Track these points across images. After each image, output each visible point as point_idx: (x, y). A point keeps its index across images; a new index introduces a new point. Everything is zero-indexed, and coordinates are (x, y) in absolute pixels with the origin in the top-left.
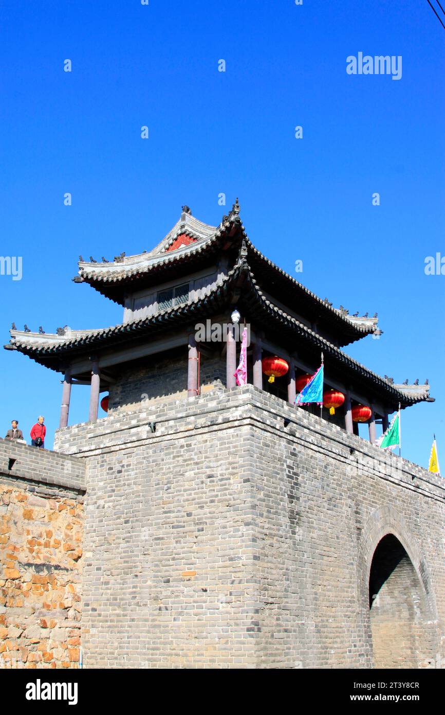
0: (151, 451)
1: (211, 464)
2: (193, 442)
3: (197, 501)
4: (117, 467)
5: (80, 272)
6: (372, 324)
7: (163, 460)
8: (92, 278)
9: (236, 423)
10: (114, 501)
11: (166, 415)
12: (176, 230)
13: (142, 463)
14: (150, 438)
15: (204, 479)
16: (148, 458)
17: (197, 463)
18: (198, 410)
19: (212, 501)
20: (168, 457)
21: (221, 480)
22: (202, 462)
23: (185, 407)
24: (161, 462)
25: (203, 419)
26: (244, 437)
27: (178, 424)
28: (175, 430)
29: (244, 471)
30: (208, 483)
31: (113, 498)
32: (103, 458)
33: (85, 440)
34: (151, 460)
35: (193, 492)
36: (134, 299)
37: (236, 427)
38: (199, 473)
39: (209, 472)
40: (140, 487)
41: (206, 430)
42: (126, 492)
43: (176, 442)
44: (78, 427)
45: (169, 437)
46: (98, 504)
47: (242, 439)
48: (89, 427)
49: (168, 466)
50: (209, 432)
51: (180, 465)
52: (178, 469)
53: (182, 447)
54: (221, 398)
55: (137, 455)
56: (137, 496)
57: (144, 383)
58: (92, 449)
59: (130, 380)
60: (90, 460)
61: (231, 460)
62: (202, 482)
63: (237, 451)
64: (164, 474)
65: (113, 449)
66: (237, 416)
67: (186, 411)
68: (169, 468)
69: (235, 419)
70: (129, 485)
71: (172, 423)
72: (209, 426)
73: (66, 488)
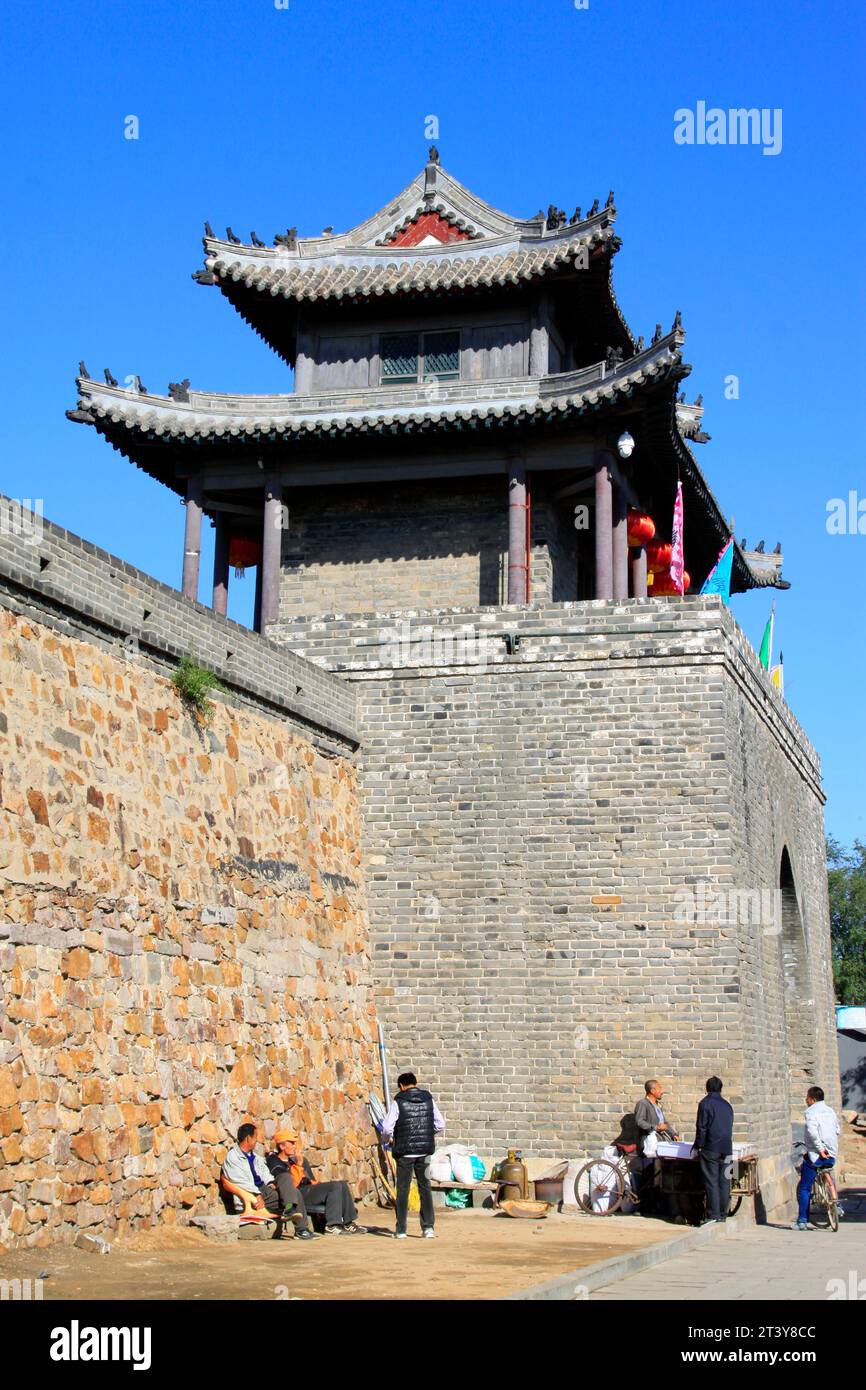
0: (511, 686)
1: (646, 723)
2: (605, 681)
3: (617, 781)
4: (434, 707)
5: (211, 262)
7: (540, 705)
8: (242, 281)
9: (697, 659)
10: (430, 767)
11: (542, 624)
13: (492, 705)
14: (509, 663)
15: (631, 746)
16: (504, 697)
17: (615, 718)
18: (614, 626)
19: (649, 785)
20: (551, 700)
21: (668, 751)
22: (627, 718)
23: (584, 617)
24: (537, 709)
25: (624, 642)
26: (712, 684)
27: (569, 645)
28: (568, 656)
29: (712, 741)
30: (640, 754)
31: (427, 762)
32: (397, 686)
33: (346, 648)
34: (513, 701)
35: (609, 766)
37: (695, 665)
38: (620, 735)
39: (640, 735)
40: (490, 748)
41: (635, 663)
42: (458, 754)
43: (568, 676)
44: (326, 620)
45: (553, 666)
46: (391, 771)
47: (707, 686)
48: (355, 625)
49: (552, 717)
50: (639, 667)
51: (578, 718)
52: (575, 724)
53: (582, 686)
54: (662, 611)
55: (479, 689)
56: (485, 764)
58: (373, 667)
60: (362, 688)
61: (684, 719)
62: (628, 752)
63: (696, 706)
64: (545, 729)
65: (421, 672)
66: (699, 648)
67: (588, 623)
68: (556, 721)
69: (696, 651)
70: (463, 742)
71: (555, 641)
72: (640, 657)
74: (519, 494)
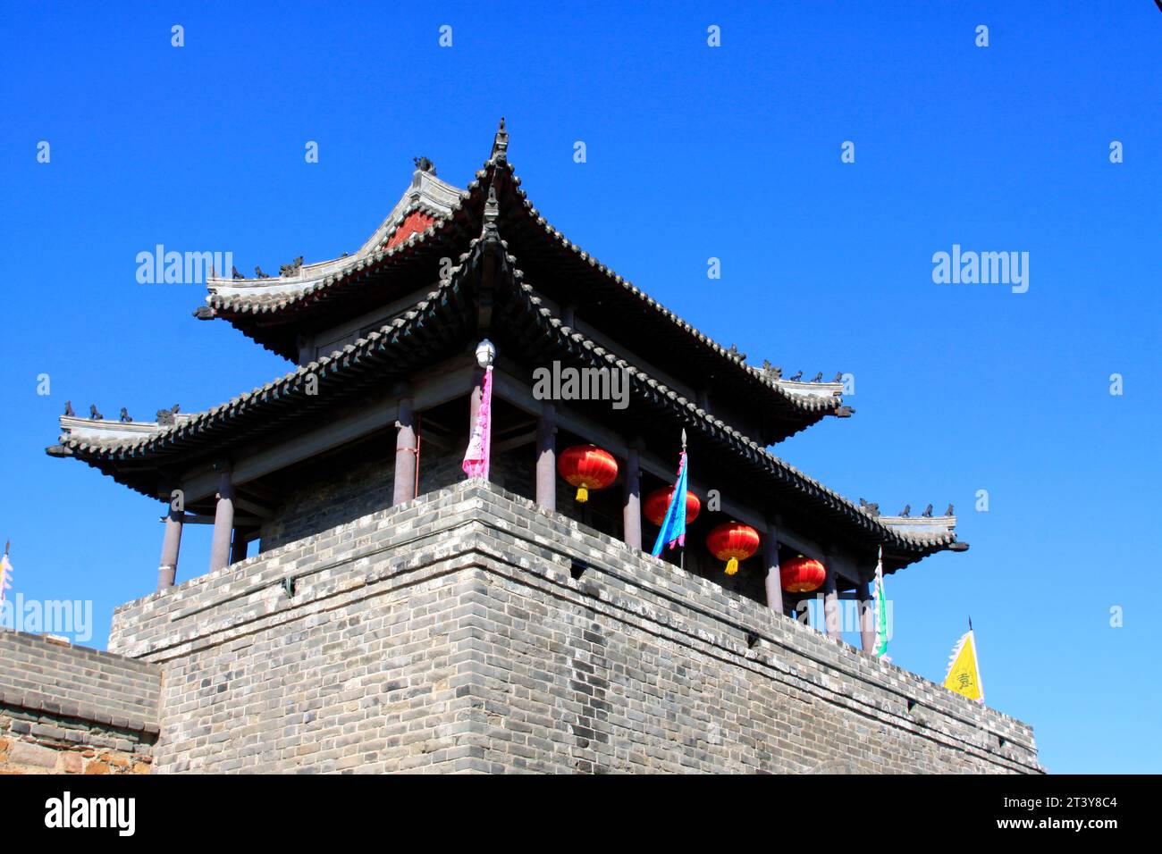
0: (283, 640)
1: (397, 660)
2: (363, 614)
3: (364, 743)
4: (218, 679)
5: (209, 299)
6: (832, 395)
7: (303, 657)
8: (231, 308)
9: (448, 565)
10: (208, 753)
11: (316, 558)
12: (404, 205)
13: (263, 666)
14: (281, 611)
15: (380, 693)
16: (276, 653)
17: (368, 660)
18: (377, 543)
19: (393, 743)
20: (314, 649)
21: (413, 693)
22: (378, 657)
23: (352, 540)
24: (301, 662)
25: (384, 562)
26: (462, 595)
27: (336, 577)
28: (330, 590)
29: (459, 671)
30: (388, 703)
31: (207, 746)
32: (194, 661)
33: (164, 625)
34: (281, 658)
35: (357, 724)
36: (318, 349)
37: (447, 573)
38: (370, 681)
39: (390, 677)
40: (258, 719)
41: (389, 584)
42: (231, 731)
43: (331, 615)
44: (154, 600)
45: (317, 606)
46: (178, 762)
47: (458, 598)
48: (173, 599)
49: (312, 670)
50: (393, 589)
51: (335, 666)
52: (330, 675)
53: (342, 625)
54: (421, 514)
55: (257, 649)
56: (249, 741)
57: (324, 514)
58: (175, 642)
59: (299, 510)
60: (171, 668)
61: (434, 647)
62: (376, 701)
63: (447, 627)
64: (304, 687)
65: (213, 639)
66: (448, 549)
67: (354, 547)
68: (315, 674)
69: (445, 555)
70: (238, 716)
71: (325, 575)
72: (394, 576)
73: (108, 727)
74: (406, 438)
